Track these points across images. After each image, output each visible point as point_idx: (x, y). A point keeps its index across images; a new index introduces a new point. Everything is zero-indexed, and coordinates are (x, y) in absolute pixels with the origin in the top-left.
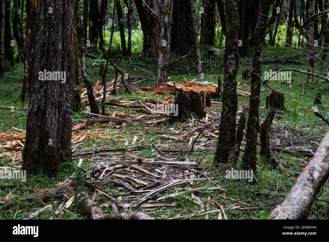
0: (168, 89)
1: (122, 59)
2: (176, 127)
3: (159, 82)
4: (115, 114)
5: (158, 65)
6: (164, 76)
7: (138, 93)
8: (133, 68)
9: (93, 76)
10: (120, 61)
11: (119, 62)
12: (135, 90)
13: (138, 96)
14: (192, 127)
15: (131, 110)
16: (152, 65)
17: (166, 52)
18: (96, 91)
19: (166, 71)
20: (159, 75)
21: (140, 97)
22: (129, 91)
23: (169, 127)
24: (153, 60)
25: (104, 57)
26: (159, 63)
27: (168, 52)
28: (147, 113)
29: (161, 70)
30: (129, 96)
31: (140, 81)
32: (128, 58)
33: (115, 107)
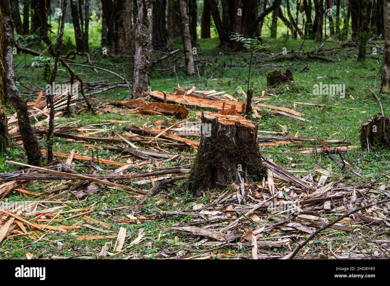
0: (158, 106)
1: (77, 56)
2: (208, 201)
3: (137, 92)
4: (72, 157)
5: (134, 65)
6: (144, 82)
7: (109, 112)
8: (93, 69)
9: (35, 81)
10: (73, 58)
11: (72, 61)
12: (102, 107)
13: (110, 119)
14: (242, 203)
15: (101, 149)
16: (120, 64)
17: (146, 45)
18: (37, 109)
19: (148, 74)
20: (137, 81)
21: (112, 121)
22: (92, 109)
23: (192, 201)
24: (122, 57)
25: (51, 53)
26: (136, 62)
27: (150, 46)
28: (130, 154)
29: (139, 73)
30: (94, 118)
31: (105, 89)
32: (86, 54)
33: (71, 140)
